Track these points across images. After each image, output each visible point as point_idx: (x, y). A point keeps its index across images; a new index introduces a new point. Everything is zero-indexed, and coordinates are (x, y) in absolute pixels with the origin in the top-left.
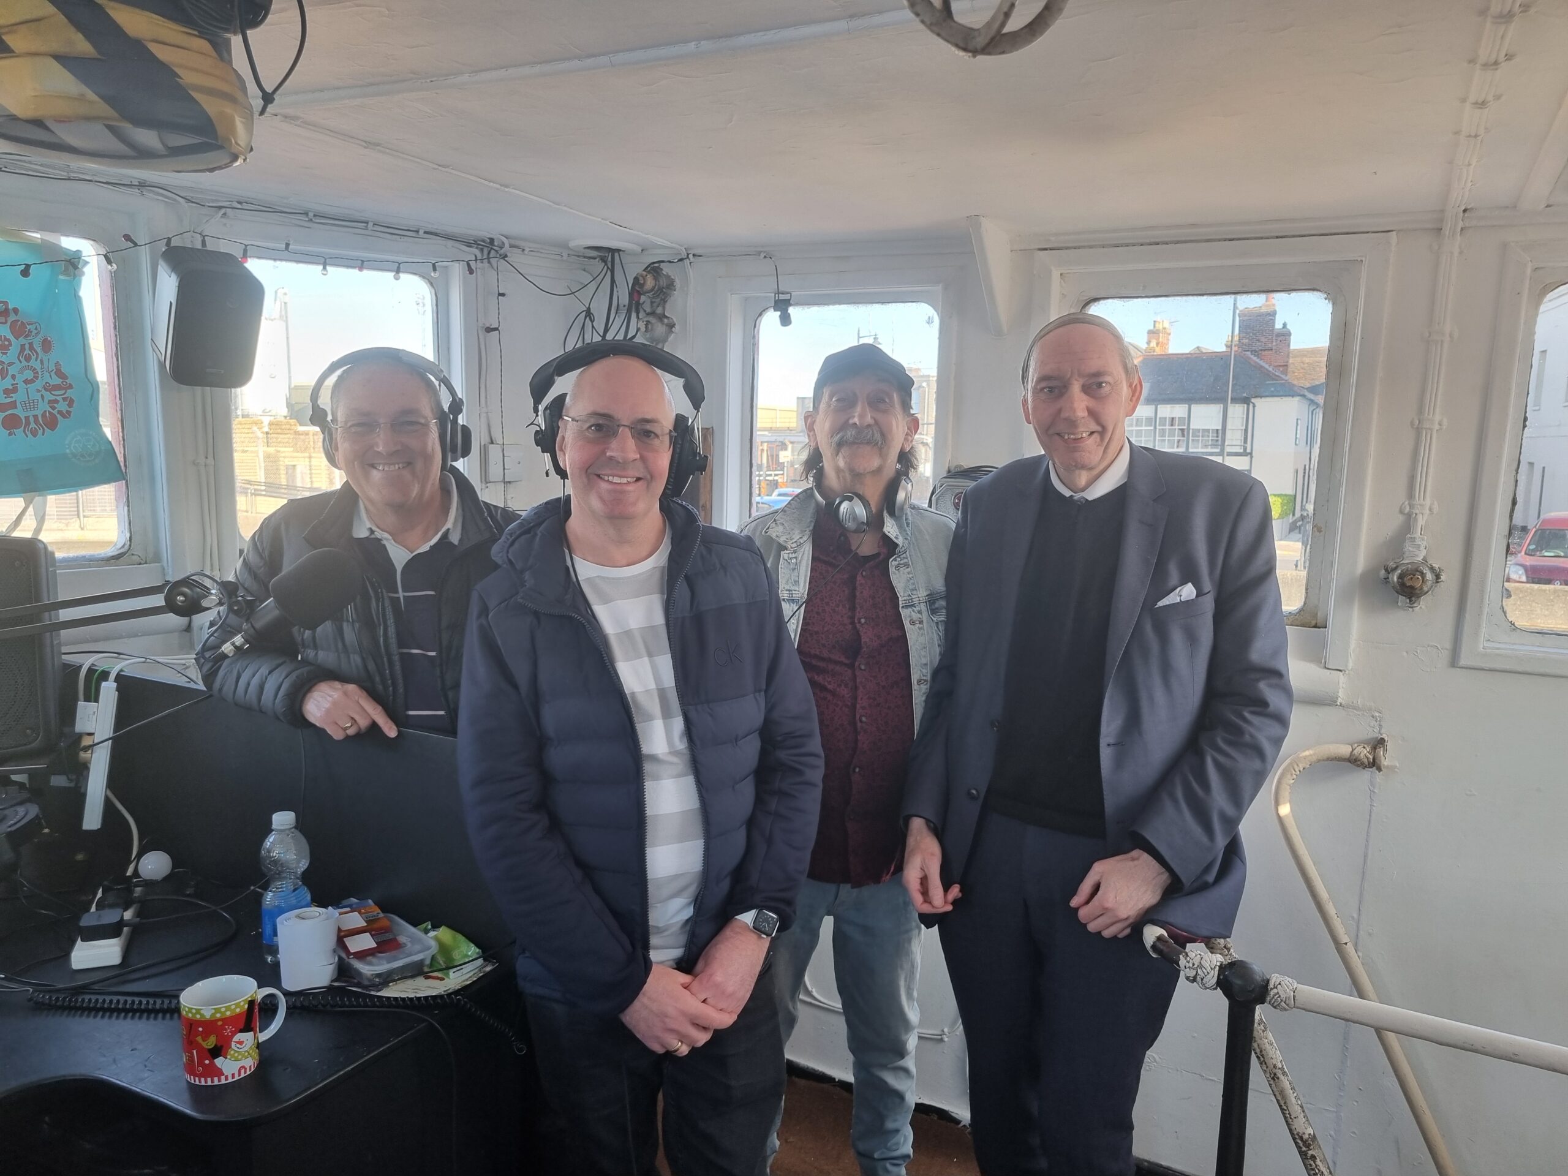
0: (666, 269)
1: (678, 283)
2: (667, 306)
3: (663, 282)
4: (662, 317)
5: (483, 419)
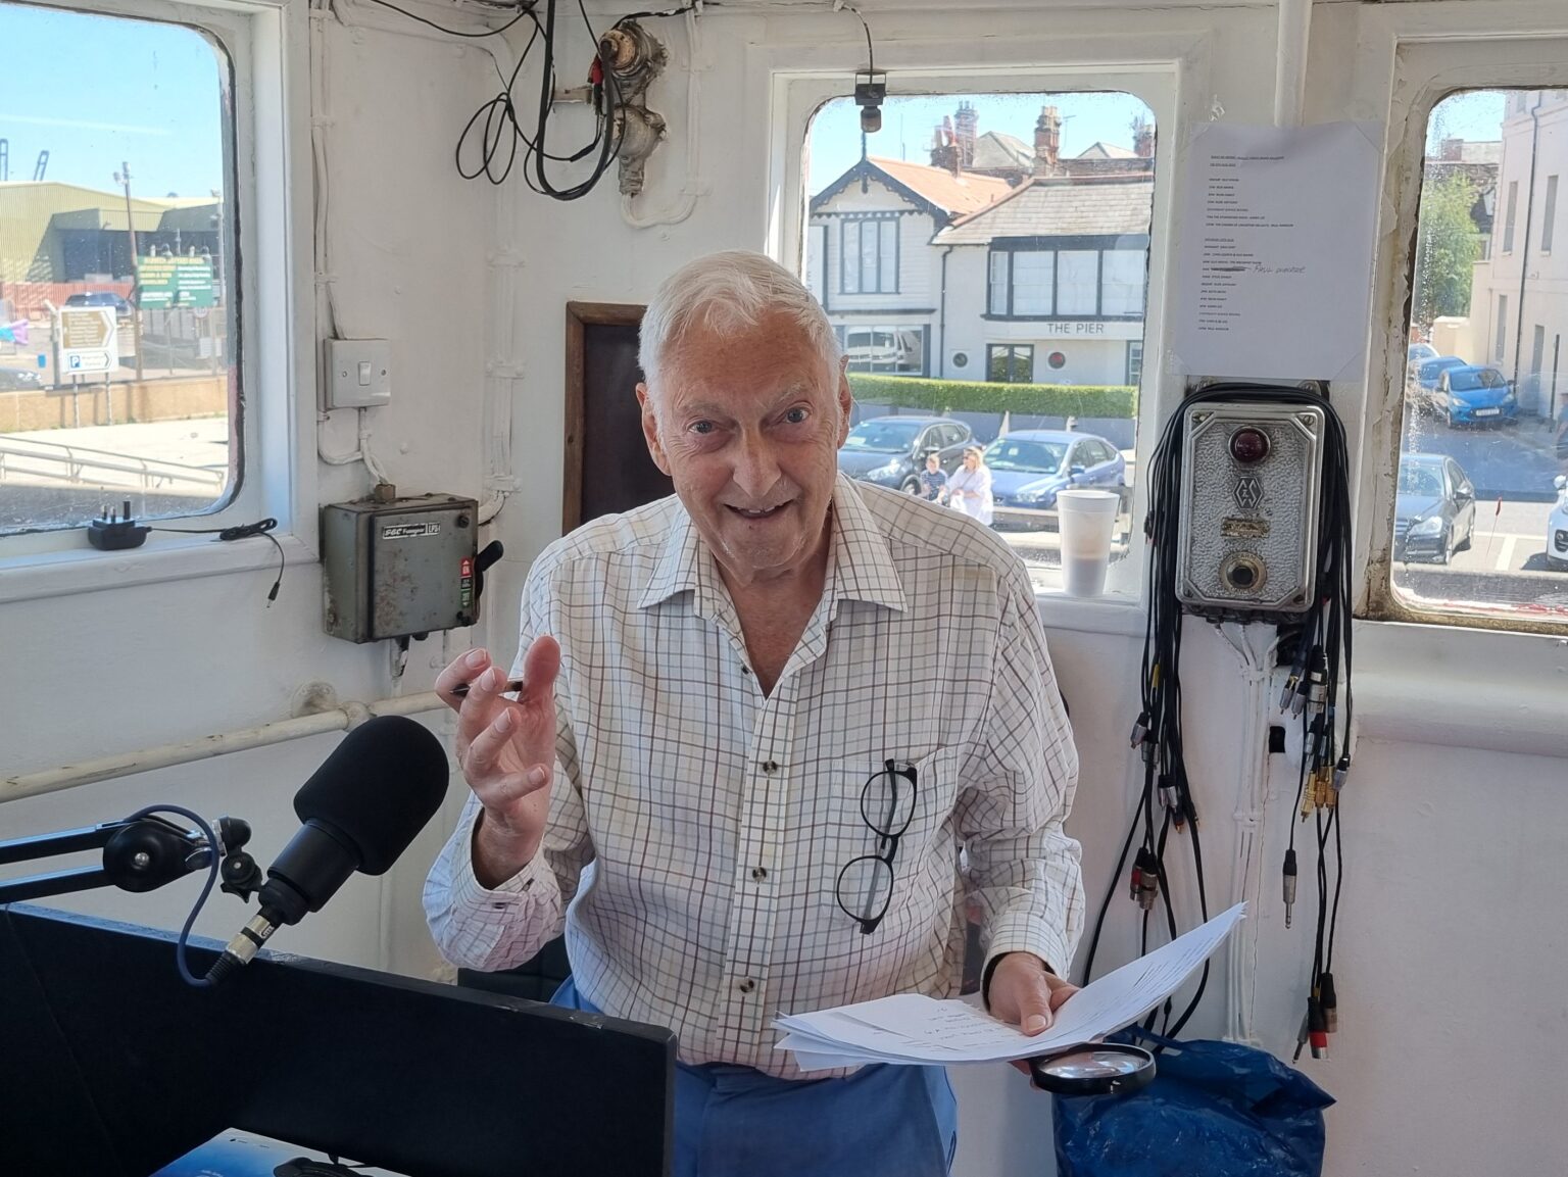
1: (670, 51)
2: (650, 91)
3: (647, 50)
4: (643, 113)
5: (322, 295)
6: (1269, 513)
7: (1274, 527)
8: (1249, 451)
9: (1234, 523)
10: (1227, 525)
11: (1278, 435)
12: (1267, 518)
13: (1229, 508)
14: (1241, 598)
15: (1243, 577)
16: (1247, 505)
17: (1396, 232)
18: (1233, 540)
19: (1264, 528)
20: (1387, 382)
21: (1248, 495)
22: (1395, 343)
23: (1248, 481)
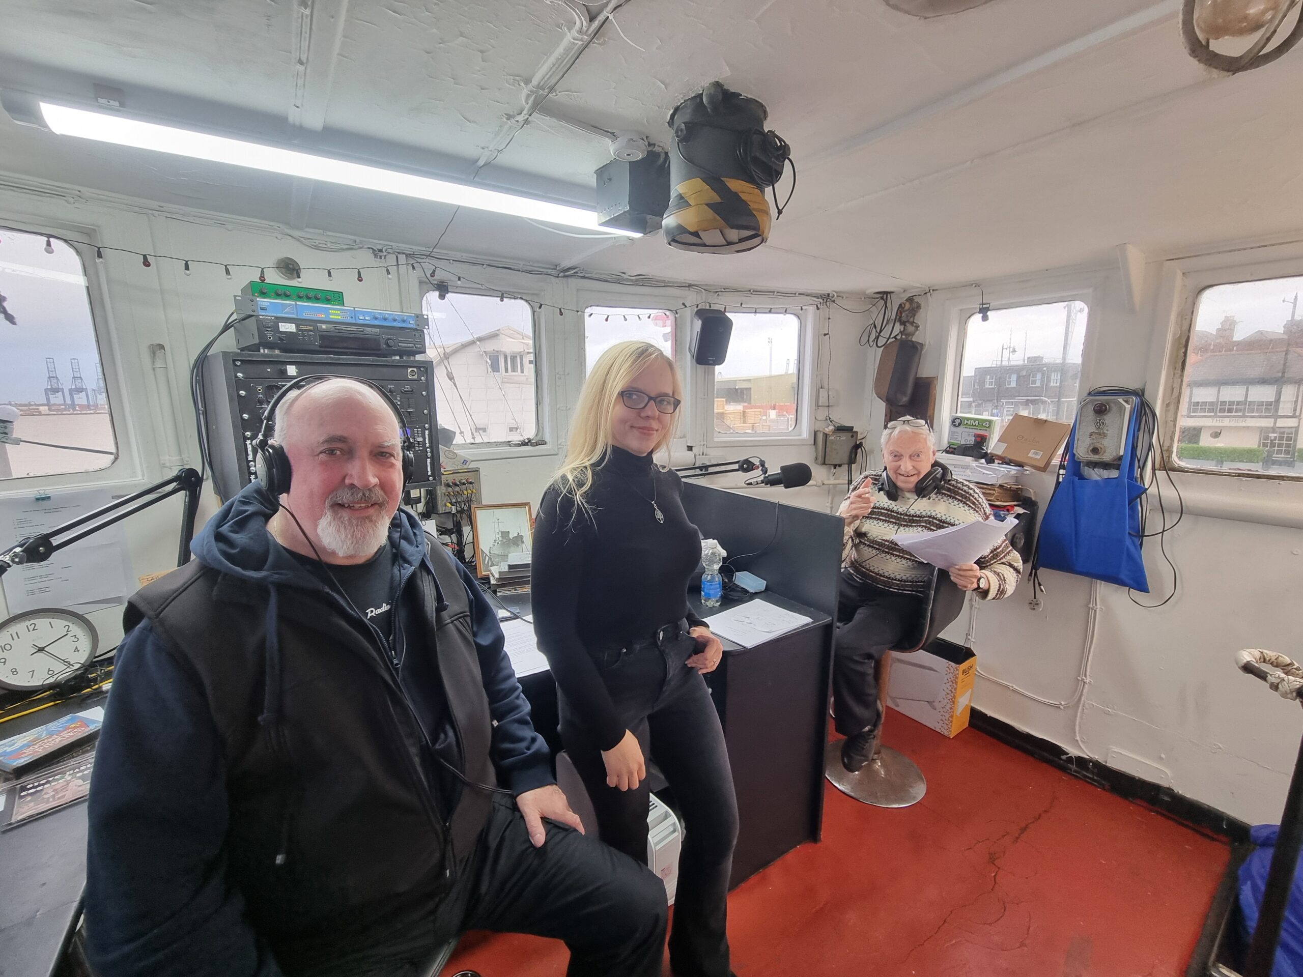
0: (916, 299)
1: (923, 305)
2: (916, 317)
3: (915, 306)
4: (912, 323)
6: (1107, 430)
7: (1109, 435)
8: (1100, 410)
9: (1093, 434)
10: (1091, 434)
11: (1112, 405)
12: (1106, 432)
13: (1092, 429)
14: (1095, 458)
15: (1095, 451)
16: (1099, 427)
17: (1180, 337)
18: (1093, 439)
19: (1105, 435)
20: (1173, 389)
21: (1100, 425)
22: (1178, 376)
23: (1100, 420)
